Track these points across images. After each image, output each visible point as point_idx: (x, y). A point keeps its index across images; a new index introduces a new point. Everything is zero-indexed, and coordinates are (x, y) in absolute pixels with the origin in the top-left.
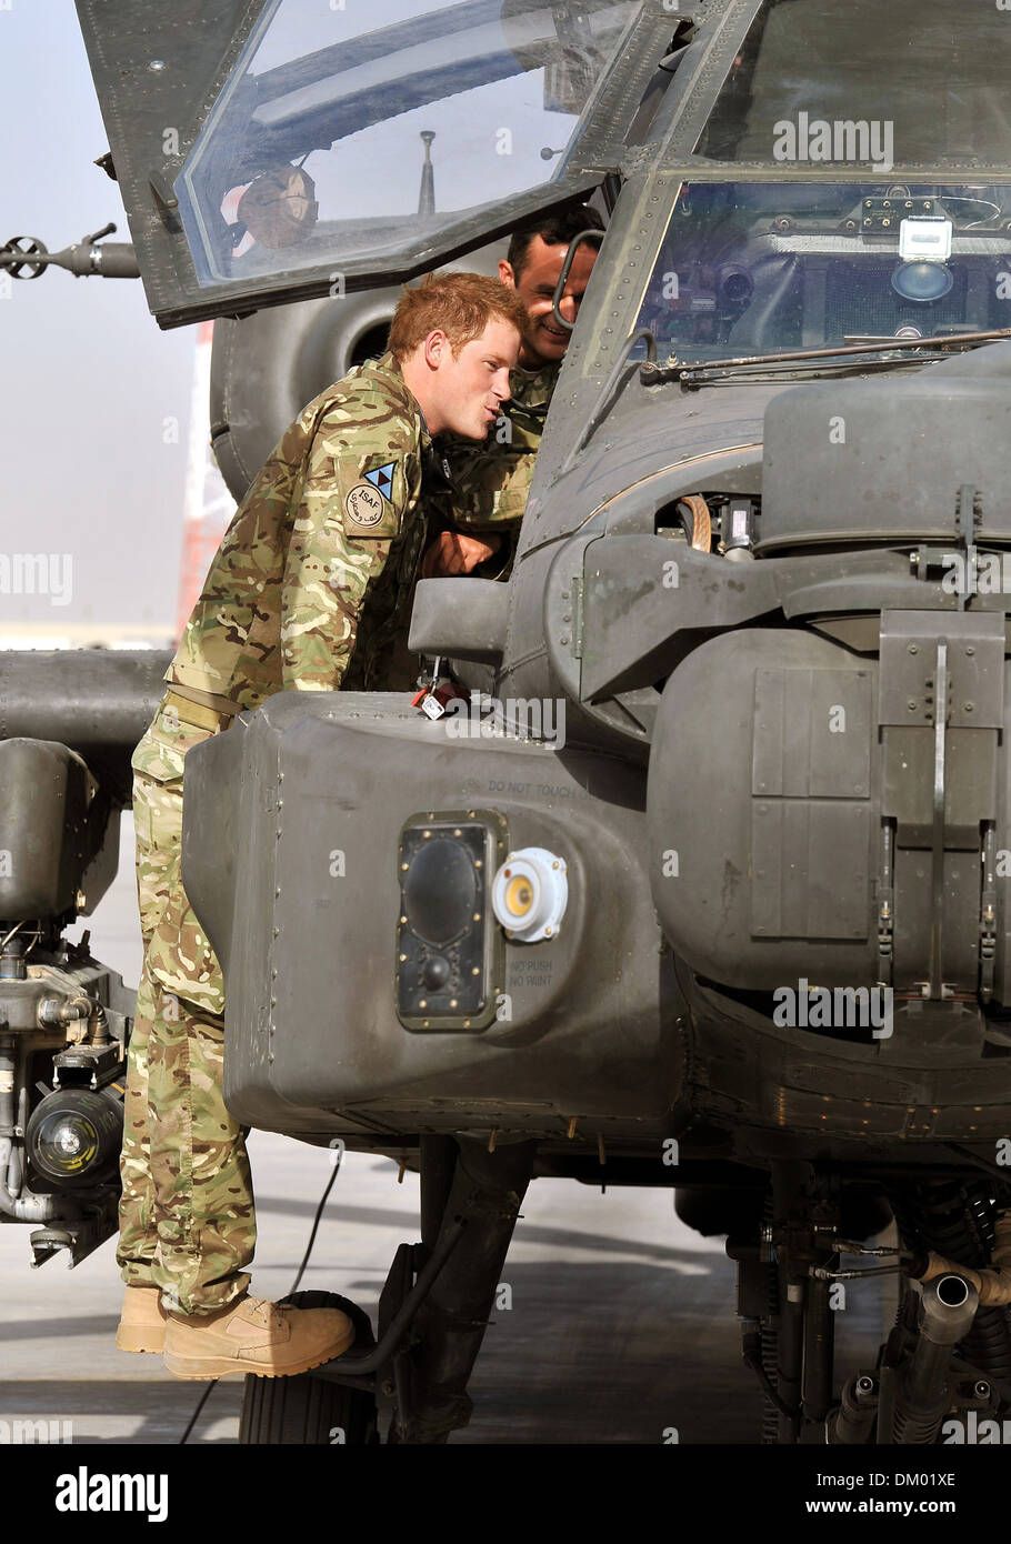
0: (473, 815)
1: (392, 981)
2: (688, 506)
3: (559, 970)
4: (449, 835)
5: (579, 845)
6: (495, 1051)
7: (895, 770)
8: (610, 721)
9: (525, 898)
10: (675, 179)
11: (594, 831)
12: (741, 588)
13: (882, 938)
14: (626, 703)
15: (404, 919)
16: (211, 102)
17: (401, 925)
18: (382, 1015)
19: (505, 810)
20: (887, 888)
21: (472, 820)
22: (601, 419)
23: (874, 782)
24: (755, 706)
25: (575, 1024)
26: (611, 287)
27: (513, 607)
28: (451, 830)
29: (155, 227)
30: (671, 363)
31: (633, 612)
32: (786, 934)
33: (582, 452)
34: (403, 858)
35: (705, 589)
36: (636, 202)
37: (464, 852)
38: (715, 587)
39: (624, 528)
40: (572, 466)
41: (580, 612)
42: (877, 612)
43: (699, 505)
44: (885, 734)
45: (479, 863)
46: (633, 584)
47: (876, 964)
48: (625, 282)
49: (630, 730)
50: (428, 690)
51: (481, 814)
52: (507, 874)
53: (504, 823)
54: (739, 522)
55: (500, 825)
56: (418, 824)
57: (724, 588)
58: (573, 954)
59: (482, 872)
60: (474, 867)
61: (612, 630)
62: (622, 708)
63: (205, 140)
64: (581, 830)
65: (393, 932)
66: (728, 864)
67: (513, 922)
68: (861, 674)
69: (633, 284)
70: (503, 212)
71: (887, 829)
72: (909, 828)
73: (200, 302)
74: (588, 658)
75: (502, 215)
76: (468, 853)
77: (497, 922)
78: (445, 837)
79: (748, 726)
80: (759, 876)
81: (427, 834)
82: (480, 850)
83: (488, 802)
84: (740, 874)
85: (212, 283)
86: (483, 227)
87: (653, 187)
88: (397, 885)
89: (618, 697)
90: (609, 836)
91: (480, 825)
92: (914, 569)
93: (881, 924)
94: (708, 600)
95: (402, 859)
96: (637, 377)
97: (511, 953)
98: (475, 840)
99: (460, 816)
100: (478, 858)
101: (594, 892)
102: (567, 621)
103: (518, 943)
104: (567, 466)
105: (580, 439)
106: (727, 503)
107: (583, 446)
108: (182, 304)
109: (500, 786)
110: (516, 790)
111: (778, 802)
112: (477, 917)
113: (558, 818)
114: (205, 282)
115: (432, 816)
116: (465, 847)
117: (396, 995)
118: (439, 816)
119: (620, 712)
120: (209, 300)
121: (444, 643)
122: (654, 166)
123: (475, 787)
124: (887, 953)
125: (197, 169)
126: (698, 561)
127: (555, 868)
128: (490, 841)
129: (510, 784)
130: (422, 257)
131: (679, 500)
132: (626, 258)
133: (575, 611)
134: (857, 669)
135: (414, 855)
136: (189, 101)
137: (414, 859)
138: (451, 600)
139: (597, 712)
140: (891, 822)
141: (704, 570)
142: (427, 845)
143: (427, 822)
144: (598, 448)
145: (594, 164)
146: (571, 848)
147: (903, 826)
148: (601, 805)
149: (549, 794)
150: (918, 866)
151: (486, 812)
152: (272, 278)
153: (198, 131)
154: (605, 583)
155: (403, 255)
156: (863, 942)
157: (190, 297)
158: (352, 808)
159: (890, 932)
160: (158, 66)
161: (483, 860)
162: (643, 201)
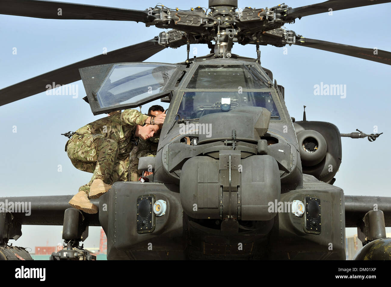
1: (136, 225)
2: (186, 139)
3: (165, 221)
5: (168, 199)
6: (154, 236)
7: (222, 177)
8: (173, 176)
9: (159, 209)
10: (183, 92)
11: (171, 197)
12: (195, 150)
13: (221, 207)
14: (176, 172)
15: (138, 214)
16: (102, 82)
17: (137, 215)
18: (134, 232)
19: (155, 194)
20: (221, 198)
21: (149, 196)
22: (171, 129)
23: (219, 180)
24: (198, 168)
25: (168, 230)
28: (146, 198)
30: (183, 120)
31: (177, 156)
32: (204, 207)
34: (138, 203)
35: (189, 151)
37: (148, 201)
38: (191, 150)
39: (175, 142)
41: (168, 157)
42: (219, 151)
43: (188, 138)
44: (221, 171)
45: (151, 203)
46: (177, 151)
47: (220, 212)
48: (175, 108)
49: (177, 177)
51: (151, 195)
52: (156, 204)
53: (155, 196)
54: (195, 141)
56: (140, 197)
57: (192, 150)
58: (168, 218)
59: (151, 204)
61: (173, 159)
62: (175, 173)
63: (102, 88)
64: (169, 197)
65: (136, 217)
66: (194, 195)
67: (156, 213)
68: (216, 162)
69: (176, 108)
71: (221, 188)
72: (225, 187)
73: (101, 110)
74: (169, 165)
77: (154, 213)
79: (197, 171)
80: (199, 197)
81: (142, 199)
82: (151, 201)
83: (152, 193)
84: (196, 196)
87: (179, 92)
88: (136, 208)
89: (174, 171)
90: (173, 198)
91: (151, 197)
92: (225, 144)
93: (220, 205)
94: (190, 153)
96: (177, 122)
97: (157, 218)
98: (150, 199)
99: (147, 195)
101: (171, 207)
102: (165, 158)
103: (158, 217)
104: (165, 137)
106: (193, 139)
107: (168, 133)
108: (97, 111)
109: (154, 190)
110: (157, 190)
111: (203, 184)
112: (151, 212)
113: (164, 194)
114: (102, 107)
117: (136, 227)
118: (144, 196)
119: (175, 174)
120: (102, 110)
122: (179, 90)
123: (150, 191)
124: (221, 210)
125: (100, 92)
126: (188, 146)
127: (164, 203)
128: (153, 199)
130: (139, 103)
131: (184, 138)
133: (167, 156)
134: (216, 161)
138: (145, 160)
139: (171, 174)
140: (222, 186)
141: (189, 148)
142: (142, 201)
143: (142, 197)
144: (170, 134)
146: (167, 199)
147: (224, 187)
148: (172, 192)
149: (163, 191)
150: (227, 194)
154: (172, 152)
155: (136, 103)
156: (218, 208)
157: (99, 110)
159: (222, 206)
160: (93, 78)
161: (152, 202)
162: (177, 95)
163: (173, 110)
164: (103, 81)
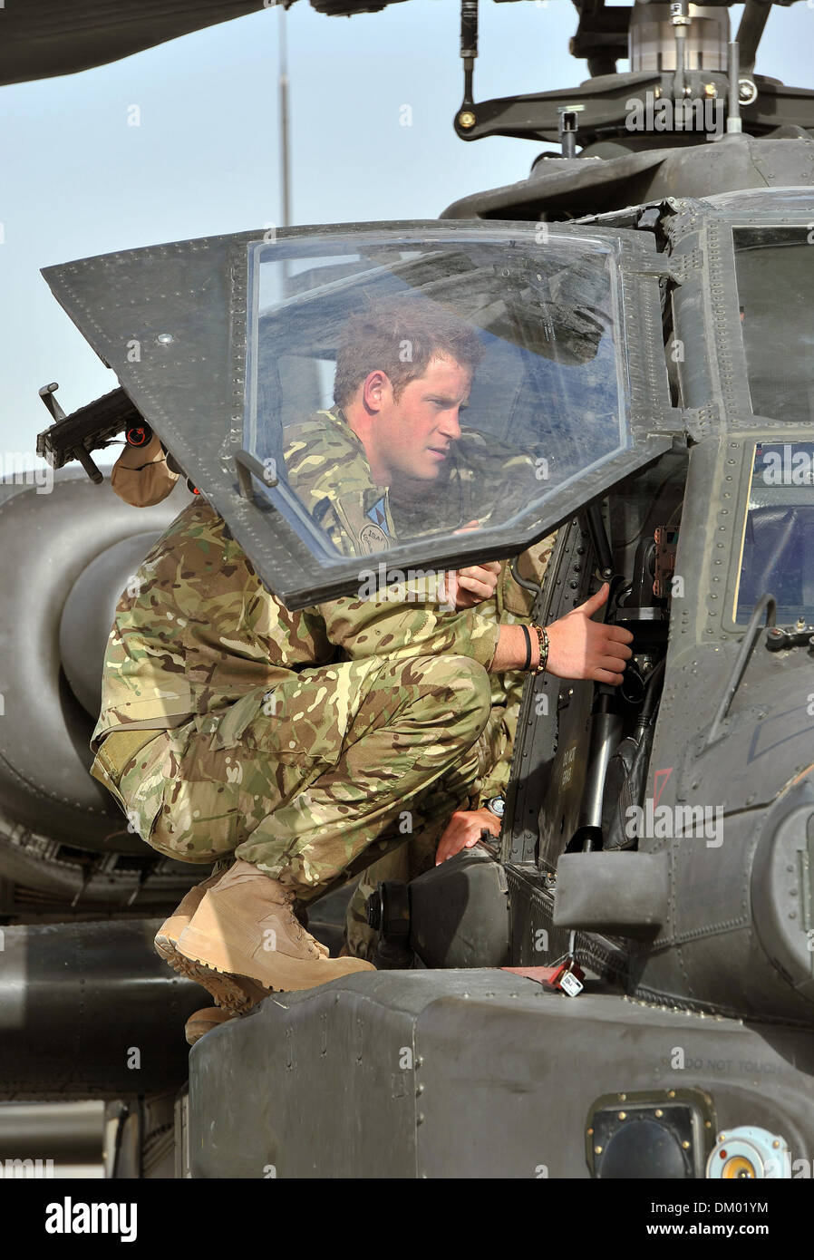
0: (673, 1094)
4: (648, 1116)
5: (798, 1124)
10: (748, 442)
19: (709, 1088)
21: (674, 1100)
26: (706, 552)
27: (674, 880)
28: (652, 1111)
29: (243, 507)
30: (800, 628)
33: (725, 721)
34: (595, 1141)
36: (713, 466)
37: (667, 1133)
40: (720, 735)
41: (806, 885)
45: (687, 1144)
48: (719, 546)
50: (567, 966)
51: (681, 1092)
52: (723, 1154)
53: (709, 1102)
55: (705, 1104)
56: (610, 1105)
60: (682, 1149)
63: (253, 415)
70: (595, 481)
75: (594, 484)
76: (673, 1135)
78: (644, 1118)
81: (623, 1116)
82: (687, 1132)
83: (688, 1082)
85: (332, 563)
86: (581, 496)
87: (728, 450)
91: (682, 1105)
95: (593, 1141)
96: (764, 642)
98: (680, 1121)
99: (659, 1096)
100: (684, 1139)
102: (793, 894)
104: (713, 735)
105: (722, 707)
107: (726, 715)
108: (310, 585)
109: (698, 1063)
110: (716, 1067)
113: (768, 1094)
114: (325, 562)
115: (624, 1097)
116: (668, 1128)
118: (632, 1097)
120: (337, 580)
121: (599, 919)
122: (722, 429)
127: (776, 1145)
128: (696, 1121)
129: (709, 1062)
130: (534, 529)
132: (715, 522)
133: (801, 883)
135: (608, 1137)
136: (217, 375)
137: (609, 1142)
138: (606, 874)
142: (623, 1126)
143: (620, 1103)
144: (741, 715)
145: (659, 428)
146: (790, 1126)
148: (810, 1080)
149: (754, 1071)
151: (689, 1091)
152: (394, 555)
153: (242, 406)
155: (516, 528)
157: (316, 577)
158: (522, 1091)
160: (166, 340)
161: (691, 1140)
162: (720, 464)
163: (716, 562)
164: (242, 363)
